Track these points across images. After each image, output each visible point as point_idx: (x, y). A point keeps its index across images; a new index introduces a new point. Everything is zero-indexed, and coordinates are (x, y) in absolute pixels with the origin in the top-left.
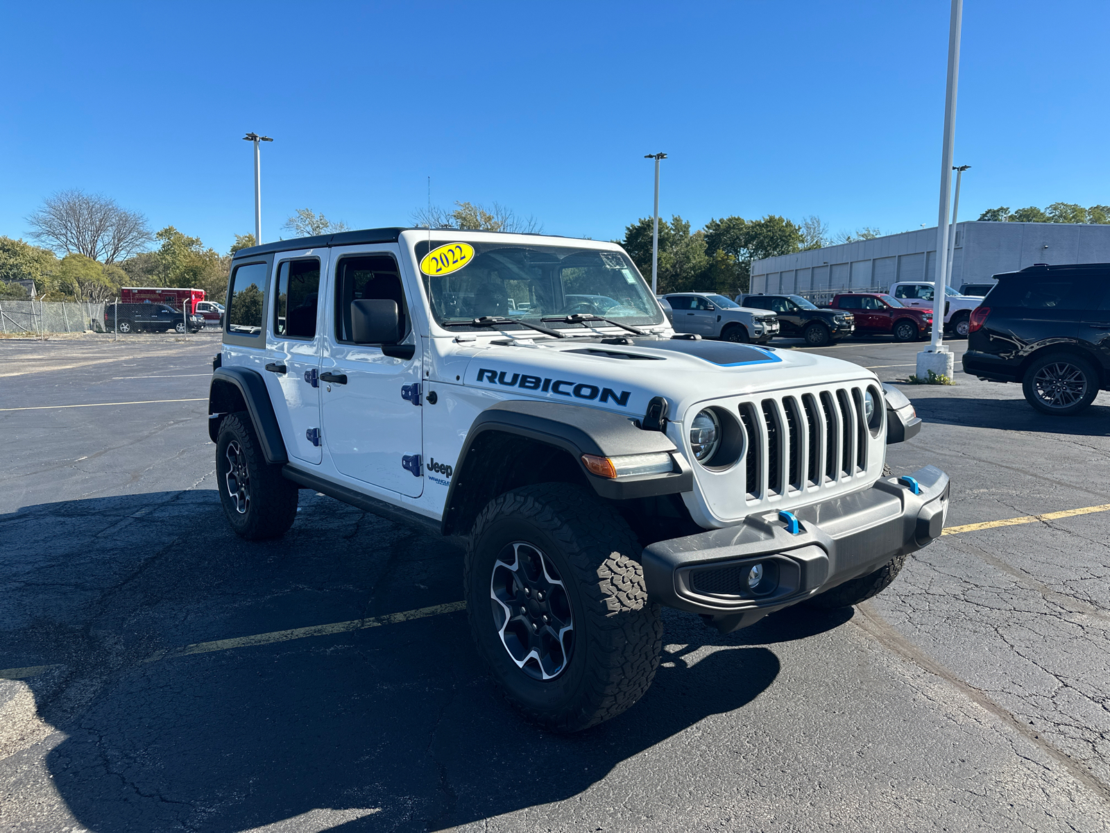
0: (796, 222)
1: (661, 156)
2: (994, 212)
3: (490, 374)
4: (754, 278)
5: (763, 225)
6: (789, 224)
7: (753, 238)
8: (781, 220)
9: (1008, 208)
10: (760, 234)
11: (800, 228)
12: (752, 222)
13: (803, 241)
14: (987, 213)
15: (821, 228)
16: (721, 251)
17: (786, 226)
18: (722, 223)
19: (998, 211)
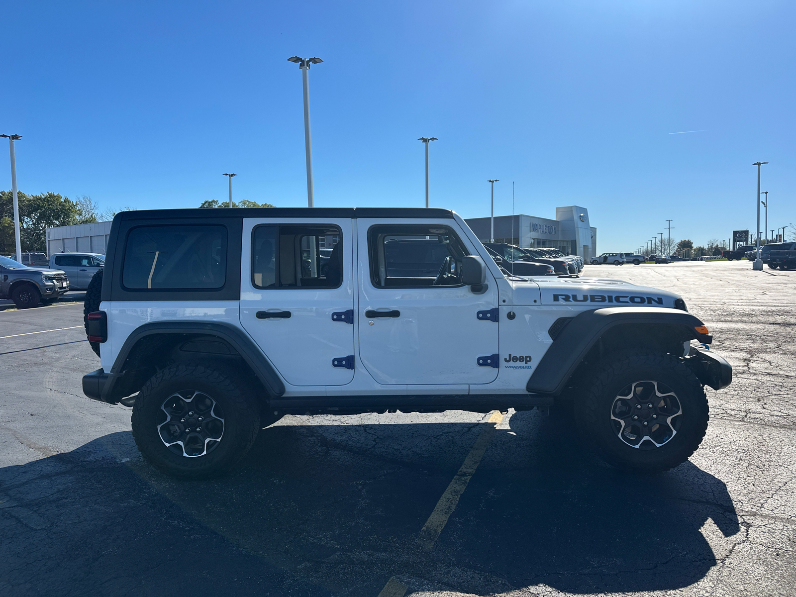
0: (73, 200)
1: (15, 137)
2: (209, 202)
3: (564, 297)
4: (50, 242)
5: (44, 199)
6: (66, 201)
7: (36, 210)
8: (59, 197)
9: (217, 201)
10: (42, 206)
11: (77, 204)
12: (33, 196)
13: (80, 215)
14: (206, 202)
15: (93, 205)
16: (7, 218)
17: (65, 202)
18: (3, 195)
19: (212, 202)
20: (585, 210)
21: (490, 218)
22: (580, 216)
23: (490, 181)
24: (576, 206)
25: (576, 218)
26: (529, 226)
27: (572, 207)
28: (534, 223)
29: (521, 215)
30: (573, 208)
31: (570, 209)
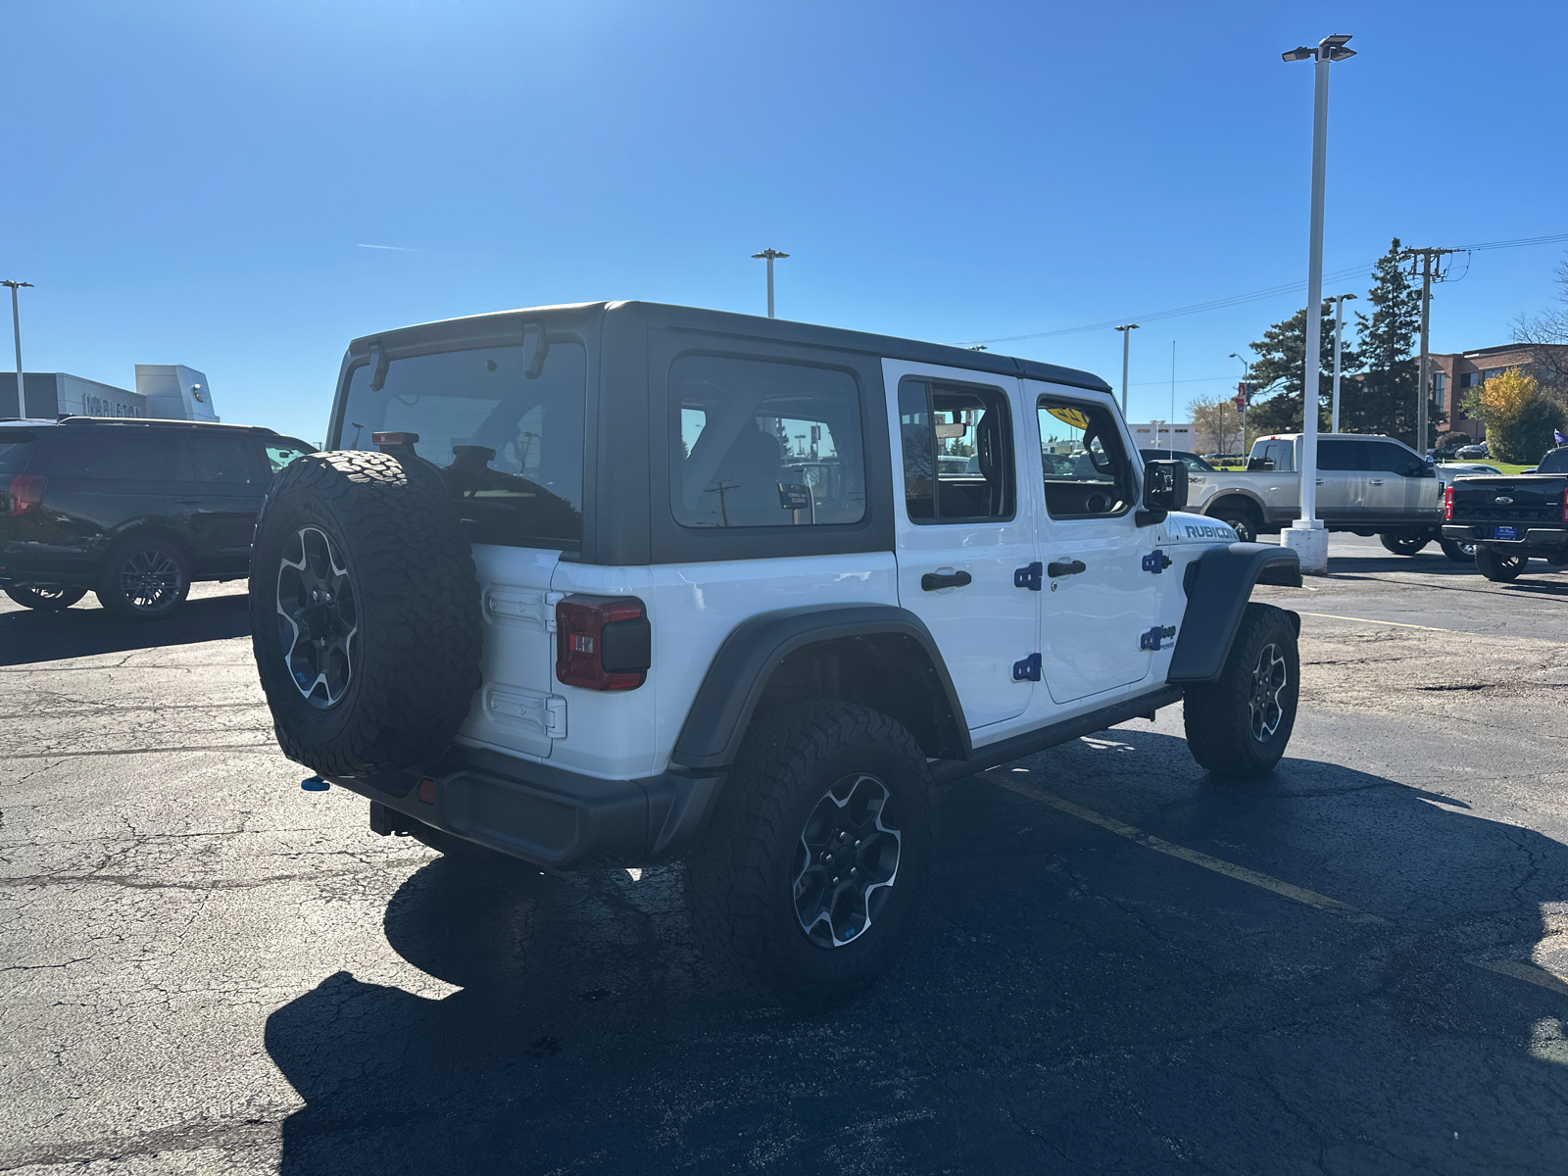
20: (200, 377)
21: (13, 376)
22: (195, 389)
23: (7, 284)
24: (183, 366)
25: (186, 392)
26: (81, 401)
27: (174, 367)
28: (92, 396)
29: (62, 375)
30: (177, 369)
31: (171, 372)
